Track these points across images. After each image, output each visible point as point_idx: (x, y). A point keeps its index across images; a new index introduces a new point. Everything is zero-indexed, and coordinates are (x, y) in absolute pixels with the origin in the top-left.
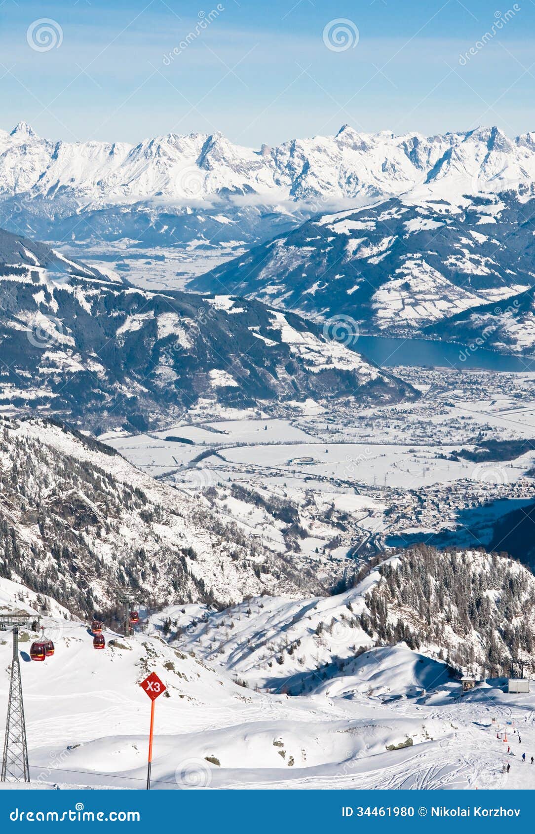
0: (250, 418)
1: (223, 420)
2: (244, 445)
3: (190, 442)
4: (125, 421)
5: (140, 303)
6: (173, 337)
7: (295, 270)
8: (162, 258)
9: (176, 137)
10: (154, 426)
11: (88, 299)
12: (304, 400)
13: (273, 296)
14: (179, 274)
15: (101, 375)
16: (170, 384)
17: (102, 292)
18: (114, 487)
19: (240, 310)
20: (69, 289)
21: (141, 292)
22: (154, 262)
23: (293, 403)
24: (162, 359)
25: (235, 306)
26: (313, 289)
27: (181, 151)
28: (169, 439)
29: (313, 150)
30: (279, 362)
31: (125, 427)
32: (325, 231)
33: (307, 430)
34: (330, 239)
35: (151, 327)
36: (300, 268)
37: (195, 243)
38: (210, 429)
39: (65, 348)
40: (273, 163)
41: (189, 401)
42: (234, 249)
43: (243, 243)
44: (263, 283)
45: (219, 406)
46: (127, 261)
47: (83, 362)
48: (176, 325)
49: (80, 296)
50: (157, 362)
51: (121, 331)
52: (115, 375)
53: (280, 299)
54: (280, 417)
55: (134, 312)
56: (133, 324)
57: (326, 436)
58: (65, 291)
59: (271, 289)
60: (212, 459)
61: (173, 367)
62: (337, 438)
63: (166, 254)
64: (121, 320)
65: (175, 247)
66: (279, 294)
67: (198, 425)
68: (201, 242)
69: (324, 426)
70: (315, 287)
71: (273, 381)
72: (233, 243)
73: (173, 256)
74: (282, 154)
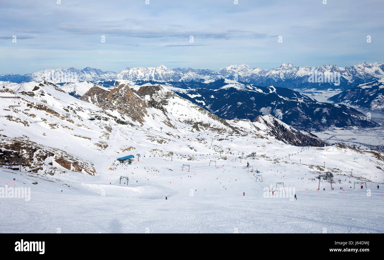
0: (342, 129)
1: (336, 130)
2: (340, 135)
3: (329, 134)
4: (315, 129)
5: (318, 106)
6: (326, 113)
7: (352, 97)
8: (322, 93)
9: (325, 65)
10: (322, 130)
11: (308, 104)
12: (353, 126)
13: (347, 103)
14: (325, 97)
15: (311, 120)
16: (325, 122)
17: (311, 103)
18: (319, 143)
19: (340, 107)
20: (304, 103)
21: (319, 103)
22: (320, 94)
23: (351, 127)
24: (323, 117)
25: (339, 106)
26: (356, 101)
27: (326, 69)
28: (324, 133)
29: (358, 68)
30: (348, 118)
31: (315, 131)
32: (360, 88)
33: (355, 133)
34: (361, 90)
35: (321, 111)
36: (354, 96)
37: (329, 89)
38: (333, 132)
39: (304, 114)
40: (348, 71)
41: (329, 126)
42: (338, 91)
43: (340, 89)
44: (345, 100)
45: (335, 127)
46: (314, 94)
47: (307, 117)
48: (326, 110)
49: (306, 104)
50: (322, 118)
51: (315, 111)
52: (314, 120)
53: (349, 103)
54: (348, 130)
55: (318, 108)
56: (318, 109)
57: (358, 134)
58: (303, 103)
59: (347, 101)
60: (334, 138)
61: (326, 119)
62: (360, 134)
63: (323, 92)
64: (315, 109)
65: (325, 90)
66: (349, 102)
67: (331, 131)
68: (331, 89)
69: (358, 132)
70: (357, 101)
71: (347, 122)
72: (338, 89)
73: (324, 92)
74: (350, 69)
